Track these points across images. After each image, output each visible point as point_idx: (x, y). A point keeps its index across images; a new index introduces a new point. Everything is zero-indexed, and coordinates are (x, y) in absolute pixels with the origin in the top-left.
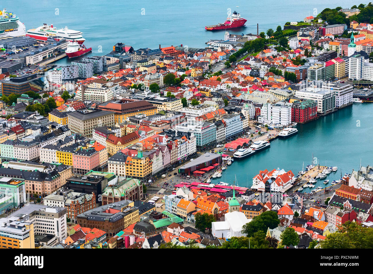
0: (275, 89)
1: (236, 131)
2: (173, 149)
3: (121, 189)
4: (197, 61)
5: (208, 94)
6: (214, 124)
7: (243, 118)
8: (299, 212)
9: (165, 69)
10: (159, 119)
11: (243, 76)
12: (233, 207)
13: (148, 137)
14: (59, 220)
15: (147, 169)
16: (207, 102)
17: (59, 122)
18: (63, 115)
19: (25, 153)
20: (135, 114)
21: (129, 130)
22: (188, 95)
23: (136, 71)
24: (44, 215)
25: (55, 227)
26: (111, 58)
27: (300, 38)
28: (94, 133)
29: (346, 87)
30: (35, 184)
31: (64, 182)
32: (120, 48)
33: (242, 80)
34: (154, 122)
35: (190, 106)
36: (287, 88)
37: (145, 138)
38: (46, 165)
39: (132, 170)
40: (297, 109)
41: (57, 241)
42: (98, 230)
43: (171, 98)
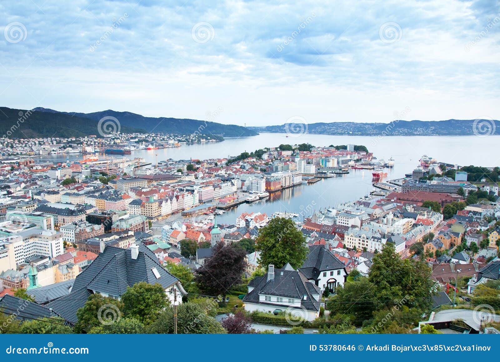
2: (180, 199)
5: (213, 176)
6: (212, 186)
7: (233, 185)
10: (176, 184)
17: (113, 186)
18: (115, 182)
19: (76, 201)
20: (162, 181)
26: (162, 163)
29: (298, 172)
35: (199, 179)
36: (261, 173)
38: (79, 205)
39: (145, 211)
40: (268, 182)
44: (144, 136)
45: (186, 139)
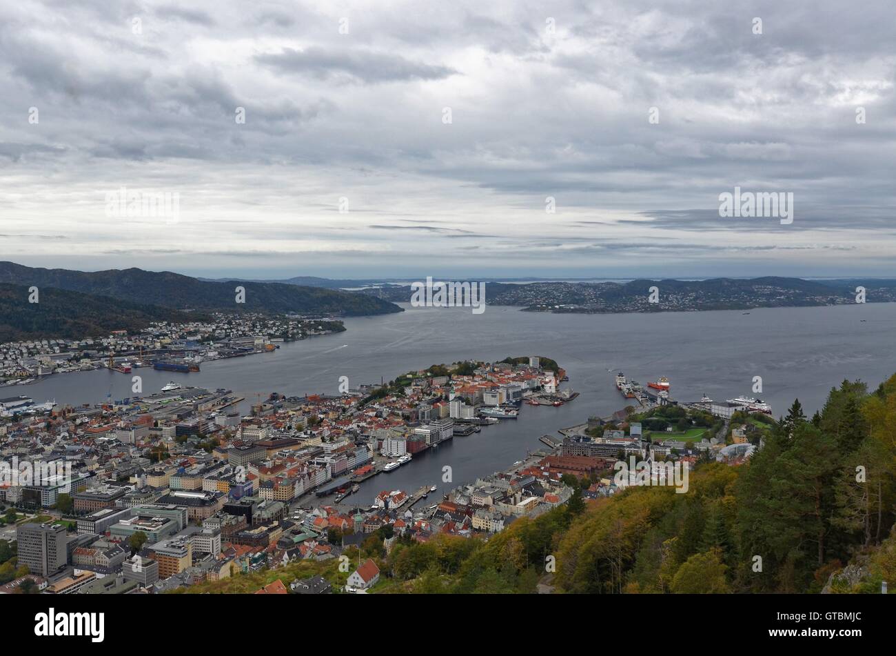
0: (394, 427)
1: (363, 460)
2: (312, 476)
3: (267, 511)
4: (334, 406)
5: (342, 432)
6: (345, 455)
7: (368, 449)
8: (410, 524)
9: (309, 412)
10: (302, 452)
11: (371, 417)
12: (358, 522)
13: (292, 467)
14: (214, 539)
15: (291, 493)
16: (341, 438)
17: (221, 457)
18: (224, 451)
19: (191, 483)
20: (283, 448)
21: (278, 462)
22: (327, 433)
23: (286, 415)
24: (202, 535)
25: (211, 546)
26: (267, 405)
27: (413, 387)
28: (249, 465)
29: (448, 424)
30: (197, 509)
31: (221, 507)
32: (274, 397)
33: (369, 420)
34: (298, 455)
35: (327, 442)
36: (403, 425)
37: (290, 468)
38: (207, 493)
39: (278, 495)
40: (411, 441)
41: (212, 557)
42: (247, 546)
43: (312, 436)
44: (211, 330)
45: (284, 333)
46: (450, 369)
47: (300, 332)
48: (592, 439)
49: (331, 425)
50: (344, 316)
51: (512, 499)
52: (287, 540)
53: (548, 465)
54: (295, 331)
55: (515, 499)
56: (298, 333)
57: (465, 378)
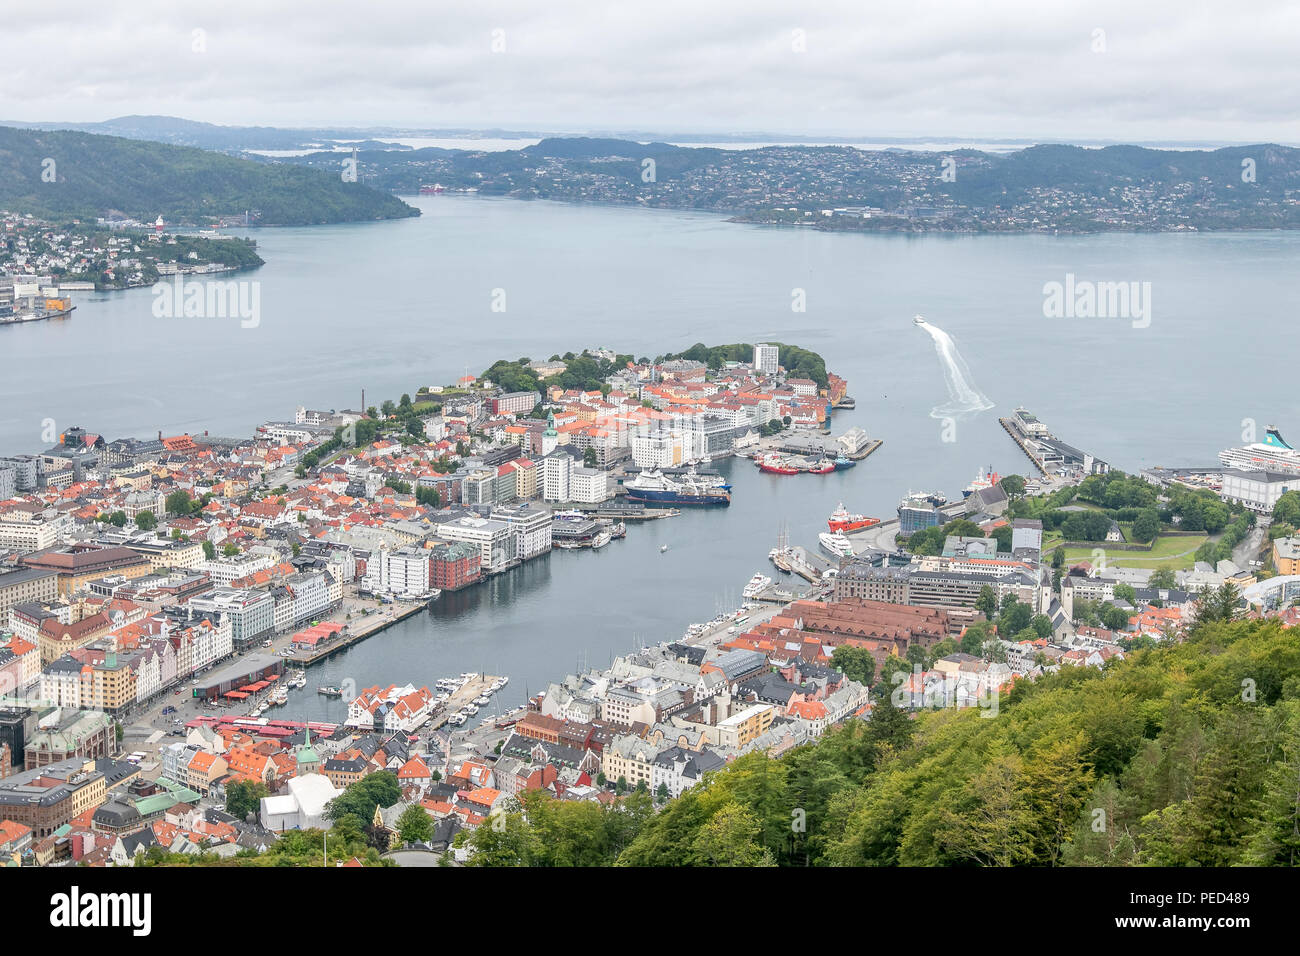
0: (396, 522)
1: (314, 608)
2: (182, 647)
3: (65, 736)
4: (237, 466)
5: (259, 533)
6: (269, 594)
7: (330, 580)
8: (442, 771)
9: (169, 481)
10: (153, 585)
11: (332, 495)
12: (304, 766)
13: (128, 622)
15: (126, 690)
16: (254, 549)
20: (103, 575)
21: (91, 609)
22: (219, 535)
23: (108, 486)
26: (55, 459)
27: (448, 419)
28: (11, 617)
29: (538, 517)
32: (74, 439)
33: (329, 503)
34: (143, 591)
35: (220, 558)
36: (420, 518)
37: (123, 625)
39: (94, 693)
40: (440, 560)
42: (14, 825)
43: (181, 542)
45: (94, 268)
46: (545, 372)
47: (138, 266)
48: (915, 560)
49: (229, 513)
50: (257, 224)
51: (707, 710)
52: (120, 810)
53: (798, 625)
54: (125, 263)
55: (715, 708)
56: (132, 271)
57: (585, 397)
